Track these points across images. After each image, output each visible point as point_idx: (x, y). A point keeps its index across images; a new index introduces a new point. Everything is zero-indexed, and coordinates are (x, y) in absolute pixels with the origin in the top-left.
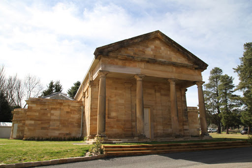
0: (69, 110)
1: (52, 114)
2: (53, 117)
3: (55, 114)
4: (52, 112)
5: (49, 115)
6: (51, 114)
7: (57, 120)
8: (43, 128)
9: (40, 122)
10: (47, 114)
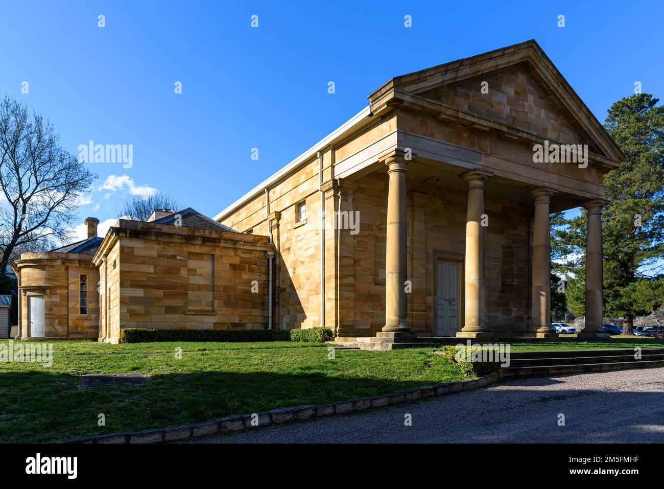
0: (236, 261)
1: (192, 271)
2: (194, 280)
3: (199, 271)
4: (192, 264)
5: (184, 273)
6: (189, 270)
7: (205, 287)
8: (170, 310)
9: (159, 293)
10: (178, 270)
